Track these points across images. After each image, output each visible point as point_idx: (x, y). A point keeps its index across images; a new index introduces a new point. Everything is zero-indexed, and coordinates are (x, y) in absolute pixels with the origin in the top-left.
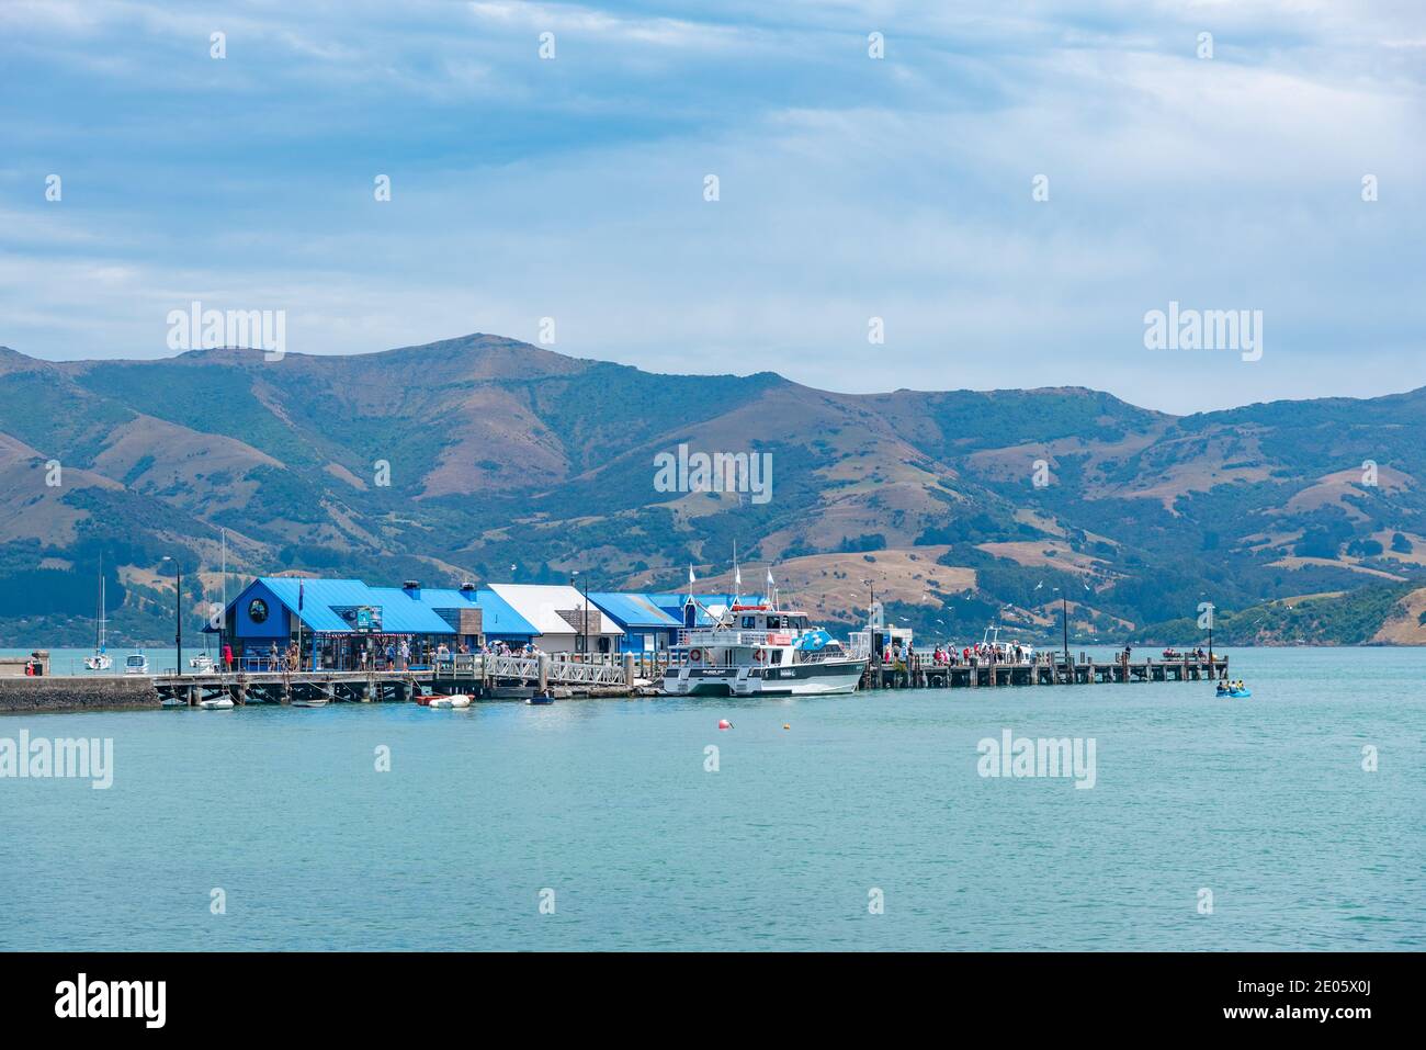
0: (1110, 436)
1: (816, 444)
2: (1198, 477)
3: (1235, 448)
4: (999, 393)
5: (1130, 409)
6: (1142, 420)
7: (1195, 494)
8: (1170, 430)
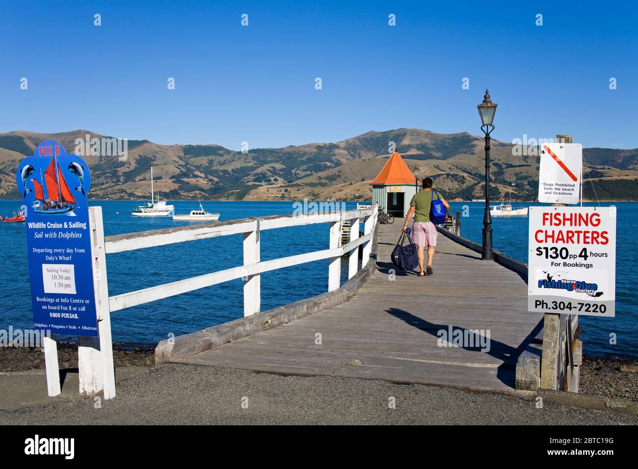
0: (221, 155)
1: (153, 156)
2: (237, 165)
3: (246, 158)
4: (198, 146)
5: (226, 150)
6: (228, 152)
7: (236, 168)
8: (235, 154)
